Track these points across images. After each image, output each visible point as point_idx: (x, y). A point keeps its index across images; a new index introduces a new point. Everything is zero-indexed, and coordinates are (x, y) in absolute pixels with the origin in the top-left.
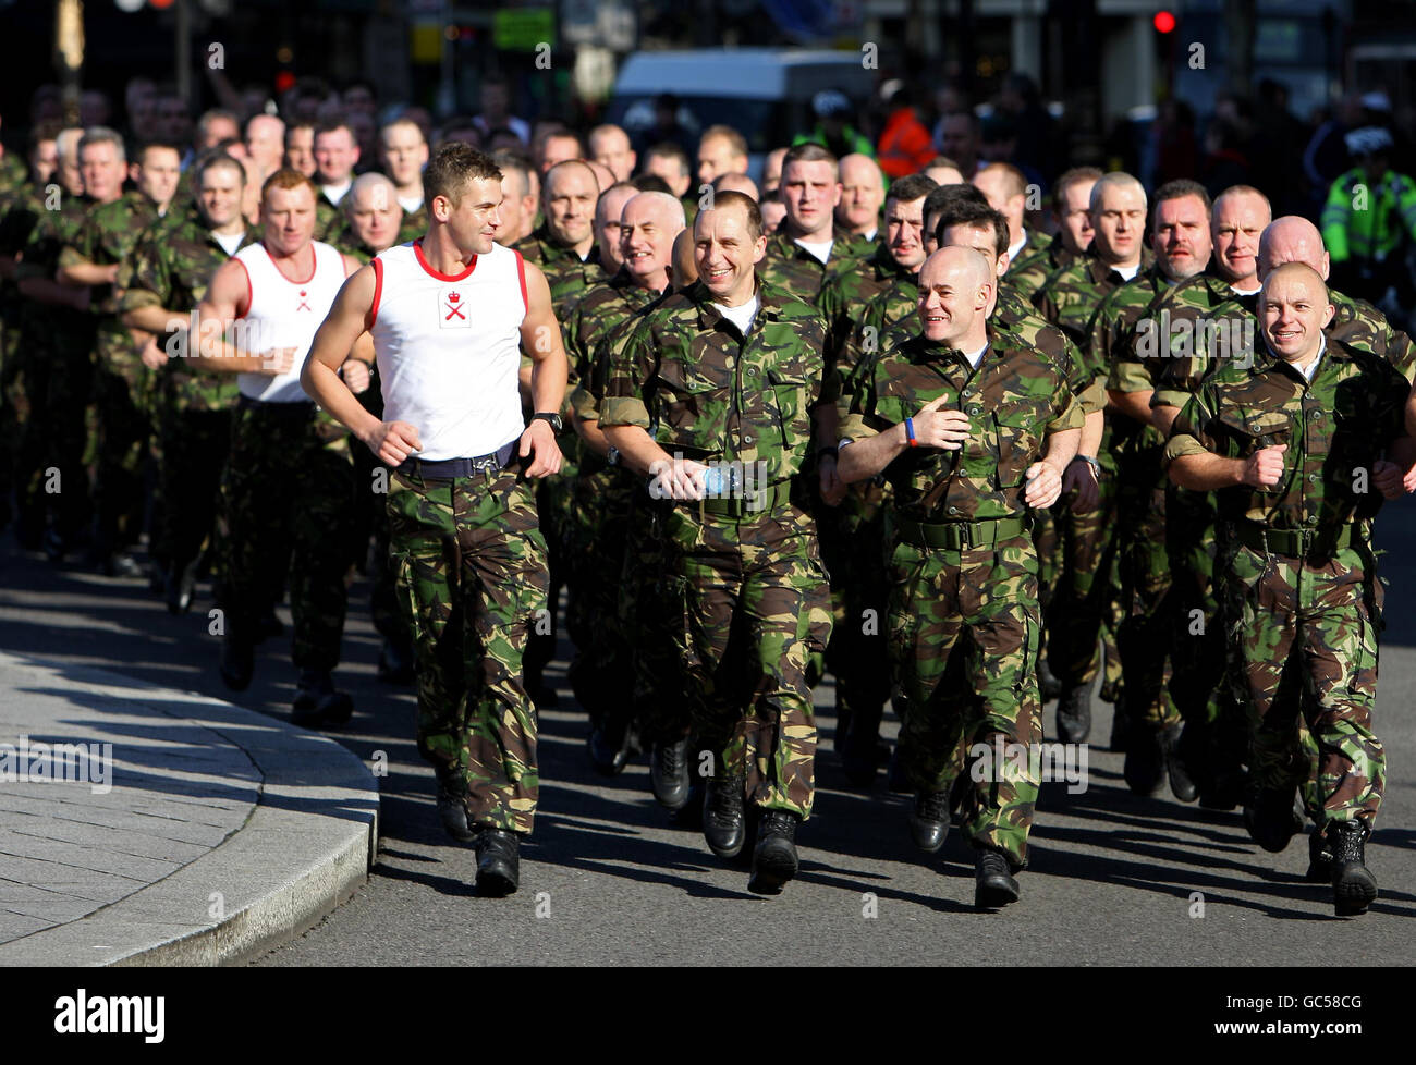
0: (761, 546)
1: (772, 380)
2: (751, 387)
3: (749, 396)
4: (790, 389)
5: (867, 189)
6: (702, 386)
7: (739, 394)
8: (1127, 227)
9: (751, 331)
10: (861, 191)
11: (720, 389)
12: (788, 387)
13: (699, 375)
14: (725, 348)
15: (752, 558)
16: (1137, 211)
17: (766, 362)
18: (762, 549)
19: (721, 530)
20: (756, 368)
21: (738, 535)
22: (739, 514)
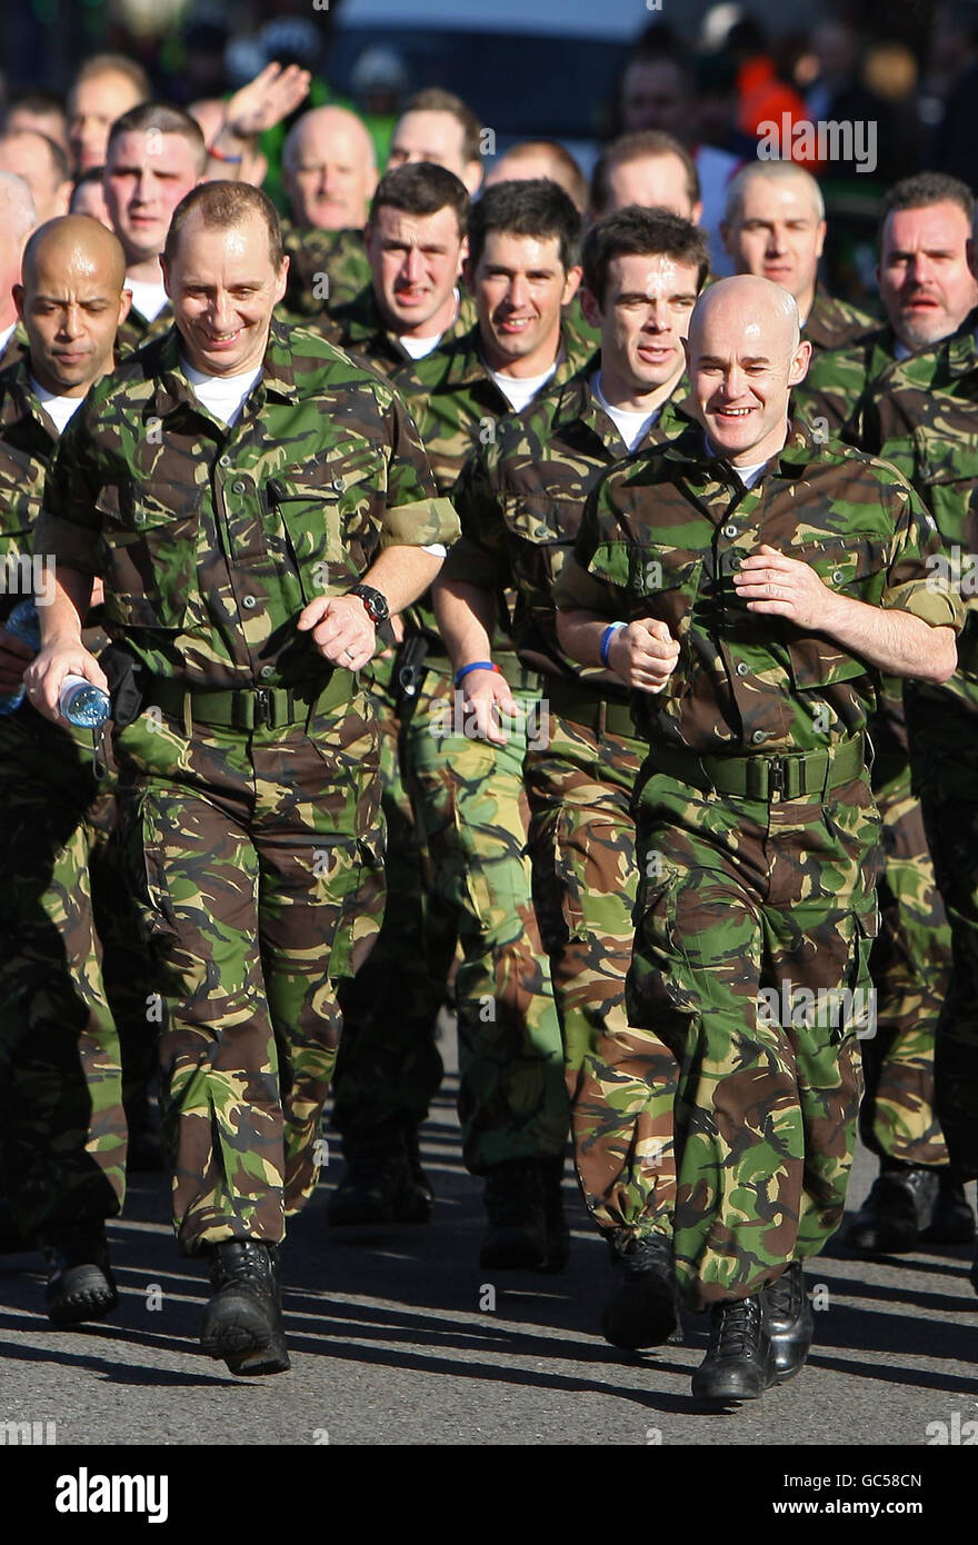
0: (287, 785)
1: (273, 496)
2: (242, 511)
3: (239, 528)
4: (310, 509)
5: (343, 170)
6: (155, 518)
7: (223, 526)
8: (782, 249)
9: (239, 419)
10: (332, 173)
11: (182, 520)
12: (305, 505)
13: (150, 499)
14: (196, 450)
15: (273, 805)
16: (802, 221)
17: (266, 465)
18: (290, 792)
19: (224, 752)
20: (248, 479)
21: (252, 763)
22: (251, 725)
